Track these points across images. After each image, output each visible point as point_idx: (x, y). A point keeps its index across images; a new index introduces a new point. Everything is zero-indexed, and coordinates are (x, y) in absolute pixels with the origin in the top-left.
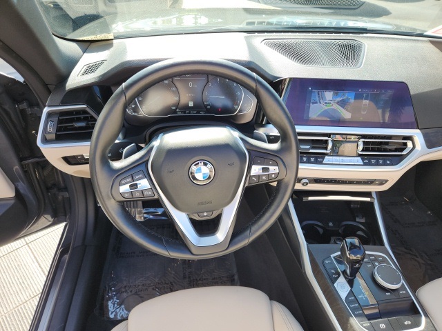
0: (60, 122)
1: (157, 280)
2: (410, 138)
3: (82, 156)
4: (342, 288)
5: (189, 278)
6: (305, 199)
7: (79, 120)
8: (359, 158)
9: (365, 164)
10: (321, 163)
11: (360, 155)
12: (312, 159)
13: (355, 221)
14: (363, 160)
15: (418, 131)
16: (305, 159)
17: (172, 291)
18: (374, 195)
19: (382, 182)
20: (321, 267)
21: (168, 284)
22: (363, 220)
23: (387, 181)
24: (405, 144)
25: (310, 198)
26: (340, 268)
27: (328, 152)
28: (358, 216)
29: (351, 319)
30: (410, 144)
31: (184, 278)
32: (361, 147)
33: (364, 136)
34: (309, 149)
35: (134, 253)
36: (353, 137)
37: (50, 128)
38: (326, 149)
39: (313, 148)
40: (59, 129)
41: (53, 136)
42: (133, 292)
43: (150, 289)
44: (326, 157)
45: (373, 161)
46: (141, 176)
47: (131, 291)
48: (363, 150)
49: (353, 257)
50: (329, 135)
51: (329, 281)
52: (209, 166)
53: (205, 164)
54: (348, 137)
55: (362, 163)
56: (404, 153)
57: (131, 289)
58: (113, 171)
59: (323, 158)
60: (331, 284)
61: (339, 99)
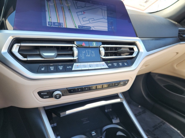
6: (62, 115)
9: (110, 68)
10: (70, 70)
12: (61, 68)
13: (112, 123)
14: (107, 64)
15: (138, 38)
16: (52, 68)
18: (121, 96)
19: (125, 83)
22: (118, 121)
23: (128, 81)
24: (132, 49)
25: (68, 112)
27: (75, 58)
28: (113, 119)
32: (103, 52)
36: (94, 43)
38: (73, 56)
39: (59, 55)
44: (75, 64)
45: (115, 64)
48: (105, 55)
54: (90, 43)
56: (134, 55)
59: (72, 66)
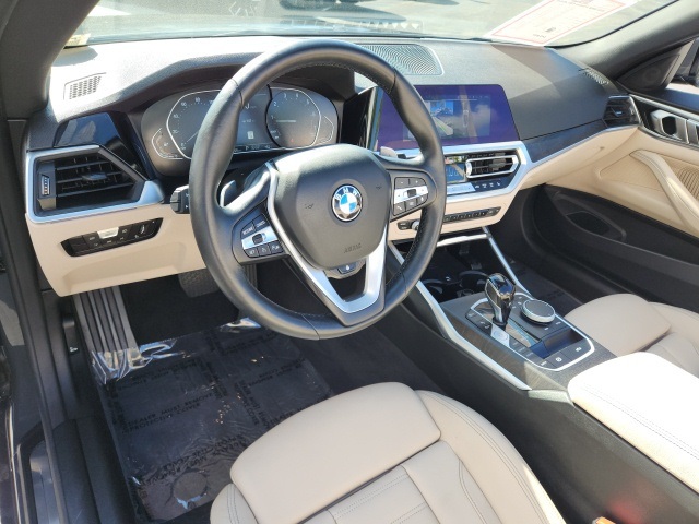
0: (59, 176)
1: (214, 441)
2: (513, 152)
3: (96, 235)
4: (502, 337)
5: (264, 420)
7: (95, 170)
8: (470, 184)
9: (478, 191)
11: (470, 180)
14: (474, 186)
15: (520, 142)
17: (245, 446)
18: (486, 231)
19: (495, 211)
20: (467, 323)
21: (234, 439)
22: (480, 267)
23: (499, 208)
24: (510, 160)
26: (488, 317)
29: (526, 364)
30: (515, 160)
31: (256, 423)
32: (469, 169)
33: (470, 155)
35: (154, 415)
36: (459, 157)
37: (45, 189)
40: (59, 189)
41: (52, 202)
42: (183, 469)
43: (209, 456)
45: (485, 186)
46: (263, 222)
47: (179, 470)
48: (472, 174)
49: (504, 296)
51: (483, 335)
52: (355, 192)
53: (351, 191)
55: (474, 190)
56: (512, 170)
57: (176, 467)
58: (230, 218)
60: (486, 337)
61: (438, 111)
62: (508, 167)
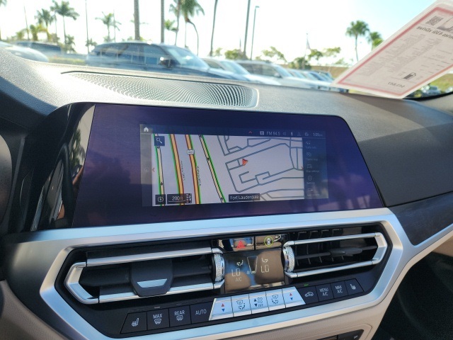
8: (294, 290)
9: (309, 304)
10: (205, 322)
11: (293, 281)
12: (179, 316)
14: (302, 292)
15: (386, 210)
16: (158, 319)
19: (352, 338)
24: (373, 242)
27: (218, 286)
30: (379, 238)
34: (166, 287)
36: (268, 238)
38: (211, 277)
44: (217, 303)
45: (324, 291)
48: (297, 269)
50: (210, 241)
54: (259, 239)
55: (303, 303)
56: (377, 260)
59: (209, 307)
62: (369, 255)
